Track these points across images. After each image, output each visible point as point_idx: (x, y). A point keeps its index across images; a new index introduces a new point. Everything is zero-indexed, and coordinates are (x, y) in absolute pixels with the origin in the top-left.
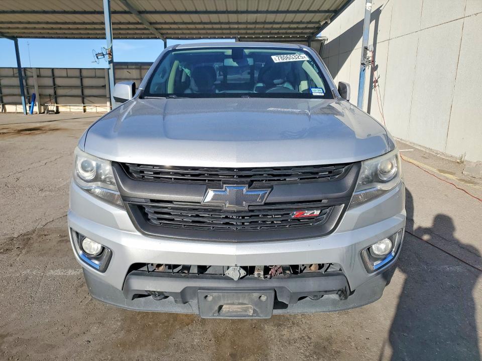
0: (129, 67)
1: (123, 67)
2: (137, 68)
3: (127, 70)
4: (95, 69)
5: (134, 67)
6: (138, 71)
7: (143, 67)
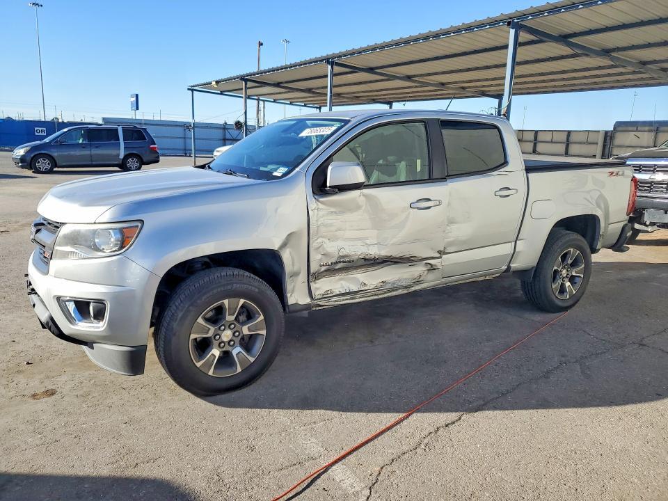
0: (639, 128)
1: (630, 128)
2: (650, 131)
3: (635, 133)
4: (588, 132)
5: (647, 128)
6: (652, 135)
7: (662, 128)
